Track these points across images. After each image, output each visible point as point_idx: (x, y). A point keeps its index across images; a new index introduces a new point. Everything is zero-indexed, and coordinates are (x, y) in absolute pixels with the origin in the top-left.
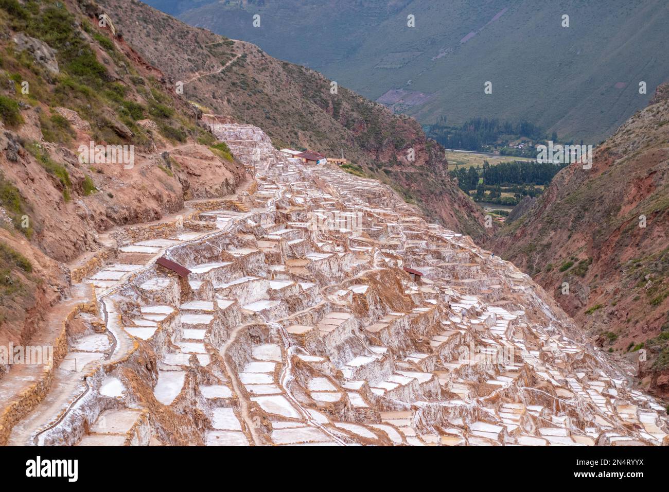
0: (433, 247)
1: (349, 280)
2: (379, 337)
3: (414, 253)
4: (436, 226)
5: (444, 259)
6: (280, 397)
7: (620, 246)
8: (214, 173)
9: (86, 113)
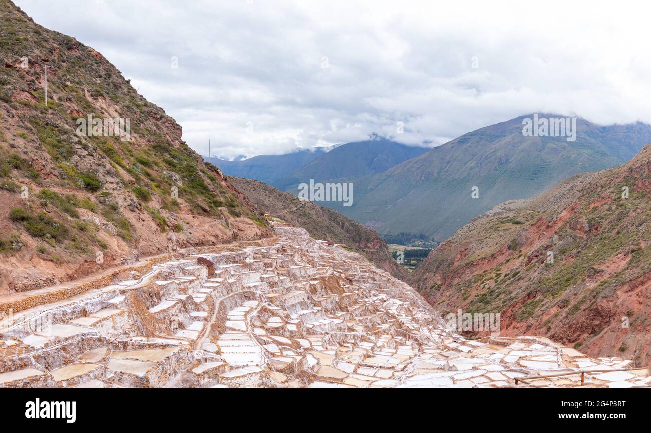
0: (371, 276)
1: (310, 278)
2: (321, 304)
3: (363, 278)
4: (373, 267)
5: (376, 281)
6: (243, 322)
7: (453, 278)
8: (251, 230)
9: (190, 201)
